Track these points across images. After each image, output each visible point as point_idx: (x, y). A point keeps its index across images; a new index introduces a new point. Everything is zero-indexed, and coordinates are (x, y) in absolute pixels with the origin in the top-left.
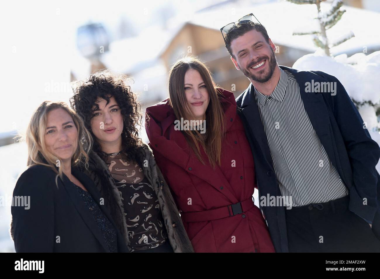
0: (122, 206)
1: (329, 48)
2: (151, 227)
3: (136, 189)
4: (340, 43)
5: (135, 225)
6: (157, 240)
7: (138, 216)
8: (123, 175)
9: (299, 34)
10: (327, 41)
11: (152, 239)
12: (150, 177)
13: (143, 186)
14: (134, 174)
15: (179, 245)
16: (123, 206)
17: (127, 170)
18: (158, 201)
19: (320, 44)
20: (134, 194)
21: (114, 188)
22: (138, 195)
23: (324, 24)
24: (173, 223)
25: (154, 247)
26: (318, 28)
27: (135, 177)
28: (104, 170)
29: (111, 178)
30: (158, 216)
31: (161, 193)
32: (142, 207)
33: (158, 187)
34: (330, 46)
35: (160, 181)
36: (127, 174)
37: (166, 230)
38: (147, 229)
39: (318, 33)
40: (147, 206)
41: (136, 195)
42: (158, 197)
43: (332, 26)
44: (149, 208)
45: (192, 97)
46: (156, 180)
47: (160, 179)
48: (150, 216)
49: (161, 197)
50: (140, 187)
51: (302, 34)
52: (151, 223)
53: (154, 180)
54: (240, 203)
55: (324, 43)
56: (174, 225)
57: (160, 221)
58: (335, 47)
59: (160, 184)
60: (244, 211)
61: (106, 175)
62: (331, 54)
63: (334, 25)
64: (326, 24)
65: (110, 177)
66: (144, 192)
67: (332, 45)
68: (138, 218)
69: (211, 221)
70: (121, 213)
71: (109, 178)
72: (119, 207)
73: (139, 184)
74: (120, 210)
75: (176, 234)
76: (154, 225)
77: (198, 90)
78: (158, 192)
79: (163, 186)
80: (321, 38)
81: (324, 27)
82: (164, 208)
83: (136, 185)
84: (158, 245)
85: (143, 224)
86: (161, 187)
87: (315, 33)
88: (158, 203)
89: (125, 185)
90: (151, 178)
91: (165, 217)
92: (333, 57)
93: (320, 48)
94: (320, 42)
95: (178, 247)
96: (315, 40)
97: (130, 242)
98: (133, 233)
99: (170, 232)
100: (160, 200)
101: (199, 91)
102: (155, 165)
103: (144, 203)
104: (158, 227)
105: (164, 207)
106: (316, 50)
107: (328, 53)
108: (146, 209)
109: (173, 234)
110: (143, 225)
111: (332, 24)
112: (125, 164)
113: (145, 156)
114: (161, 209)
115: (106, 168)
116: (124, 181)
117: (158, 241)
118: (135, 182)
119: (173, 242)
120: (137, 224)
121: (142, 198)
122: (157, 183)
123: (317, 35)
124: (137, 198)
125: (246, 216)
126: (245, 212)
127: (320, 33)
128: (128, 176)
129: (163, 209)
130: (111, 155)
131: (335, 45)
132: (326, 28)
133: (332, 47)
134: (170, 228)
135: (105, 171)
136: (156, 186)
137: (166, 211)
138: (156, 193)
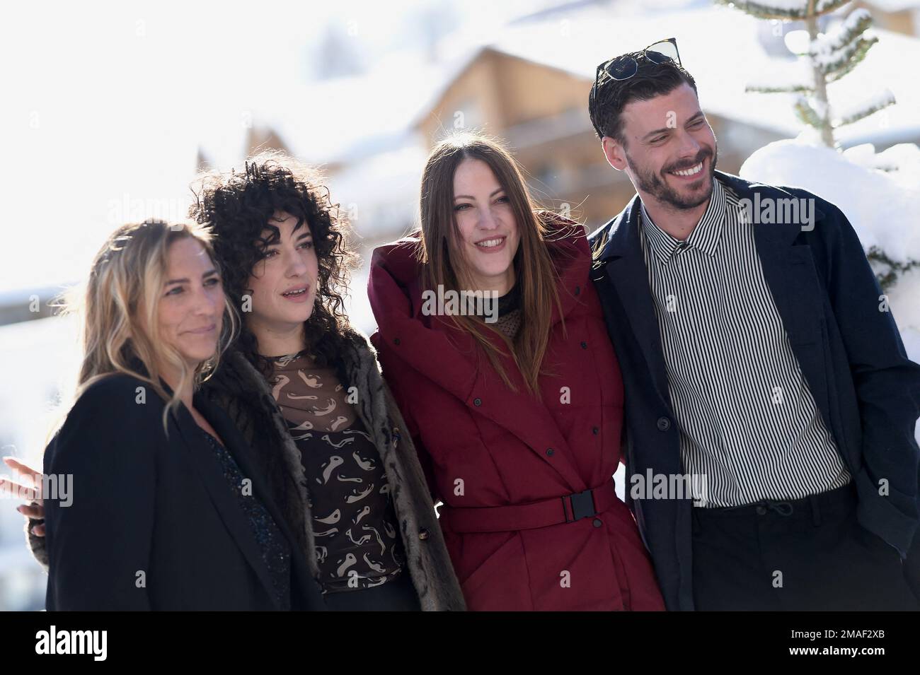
0: (303, 484)
1: (833, 128)
2: (368, 537)
3: (335, 446)
4: (859, 116)
5: (329, 532)
6: (381, 568)
7: (337, 512)
8: (307, 409)
9: (760, 90)
10: (827, 112)
11: (371, 566)
12: (369, 416)
13: (352, 439)
14: (331, 408)
15: (433, 585)
16: (304, 482)
17: (316, 398)
18: (386, 478)
19: (810, 116)
20: (332, 458)
21: (284, 440)
22: (341, 461)
23: (823, 70)
24: (421, 530)
25: (374, 585)
26: (807, 79)
27: (334, 416)
28: (261, 395)
29: (279, 414)
30: (386, 512)
31: (392, 457)
32: (349, 489)
33: (387, 442)
34: (834, 123)
35: (392, 429)
36: (314, 407)
37: (404, 547)
38: (358, 543)
39: (808, 89)
40: (361, 488)
41: (337, 459)
42: (387, 466)
43: (842, 75)
44: (365, 494)
45: (477, 226)
46: (383, 424)
47: (391, 423)
48: (366, 511)
49: (392, 466)
50: (347, 440)
51: (769, 90)
52: (368, 528)
53: (378, 426)
54: (592, 492)
55: (821, 114)
56: (422, 535)
57: (389, 524)
58: (846, 127)
59: (391, 435)
60: (598, 512)
61: (266, 408)
62: (836, 141)
63: (848, 72)
64: (829, 69)
65: (275, 412)
66: (356, 453)
67: (840, 122)
68: (336, 516)
69: (519, 531)
70: (300, 499)
71: (274, 414)
72: (296, 486)
73: (344, 432)
74: (299, 494)
75: (426, 558)
76: (377, 532)
77: (490, 209)
78: (386, 454)
79: (399, 439)
80: (813, 102)
81: (824, 75)
82: (398, 493)
83: (336, 436)
84: (383, 580)
85: (350, 530)
86: (393, 443)
87: (799, 89)
88: (386, 481)
89: (309, 435)
90: (371, 420)
91: (400, 514)
92: (840, 150)
93: (809, 126)
94: (812, 111)
95: (429, 588)
96: (798, 105)
97: (319, 571)
98: (325, 550)
99: (411, 552)
100: (390, 473)
101: (492, 212)
102: (381, 388)
103: (355, 480)
104: (385, 538)
105: (401, 490)
106: (800, 132)
107: (828, 140)
108: (357, 495)
109: (420, 558)
110: (349, 533)
111: (843, 70)
112: (312, 383)
113: (357, 364)
114: (393, 495)
115: (267, 390)
116: (308, 425)
117: (384, 571)
118: (334, 427)
119: (420, 576)
120: (335, 530)
121: (349, 468)
122: (384, 431)
123: (805, 95)
124: (337, 467)
125: (602, 523)
126: (601, 514)
127: (813, 91)
128: (318, 414)
129: (397, 496)
130: (278, 361)
131: (846, 122)
132: (828, 78)
133: (839, 126)
134: (412, 543)
135: (265, 397)
136: (383, 439)
137: (403, 501)
138: (382, 456)
